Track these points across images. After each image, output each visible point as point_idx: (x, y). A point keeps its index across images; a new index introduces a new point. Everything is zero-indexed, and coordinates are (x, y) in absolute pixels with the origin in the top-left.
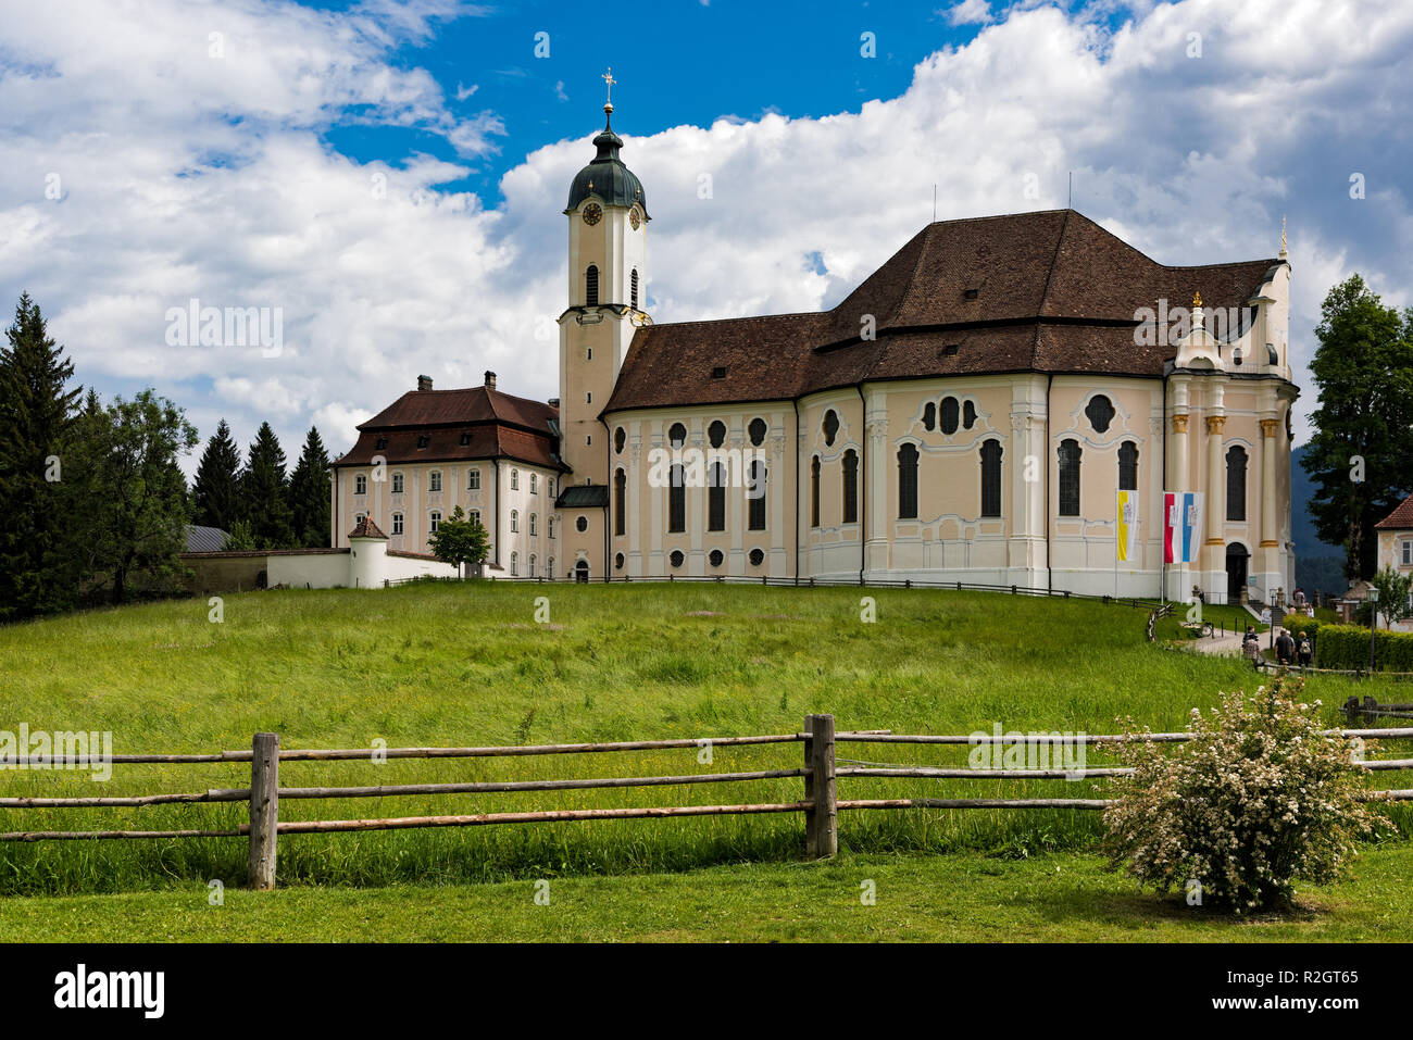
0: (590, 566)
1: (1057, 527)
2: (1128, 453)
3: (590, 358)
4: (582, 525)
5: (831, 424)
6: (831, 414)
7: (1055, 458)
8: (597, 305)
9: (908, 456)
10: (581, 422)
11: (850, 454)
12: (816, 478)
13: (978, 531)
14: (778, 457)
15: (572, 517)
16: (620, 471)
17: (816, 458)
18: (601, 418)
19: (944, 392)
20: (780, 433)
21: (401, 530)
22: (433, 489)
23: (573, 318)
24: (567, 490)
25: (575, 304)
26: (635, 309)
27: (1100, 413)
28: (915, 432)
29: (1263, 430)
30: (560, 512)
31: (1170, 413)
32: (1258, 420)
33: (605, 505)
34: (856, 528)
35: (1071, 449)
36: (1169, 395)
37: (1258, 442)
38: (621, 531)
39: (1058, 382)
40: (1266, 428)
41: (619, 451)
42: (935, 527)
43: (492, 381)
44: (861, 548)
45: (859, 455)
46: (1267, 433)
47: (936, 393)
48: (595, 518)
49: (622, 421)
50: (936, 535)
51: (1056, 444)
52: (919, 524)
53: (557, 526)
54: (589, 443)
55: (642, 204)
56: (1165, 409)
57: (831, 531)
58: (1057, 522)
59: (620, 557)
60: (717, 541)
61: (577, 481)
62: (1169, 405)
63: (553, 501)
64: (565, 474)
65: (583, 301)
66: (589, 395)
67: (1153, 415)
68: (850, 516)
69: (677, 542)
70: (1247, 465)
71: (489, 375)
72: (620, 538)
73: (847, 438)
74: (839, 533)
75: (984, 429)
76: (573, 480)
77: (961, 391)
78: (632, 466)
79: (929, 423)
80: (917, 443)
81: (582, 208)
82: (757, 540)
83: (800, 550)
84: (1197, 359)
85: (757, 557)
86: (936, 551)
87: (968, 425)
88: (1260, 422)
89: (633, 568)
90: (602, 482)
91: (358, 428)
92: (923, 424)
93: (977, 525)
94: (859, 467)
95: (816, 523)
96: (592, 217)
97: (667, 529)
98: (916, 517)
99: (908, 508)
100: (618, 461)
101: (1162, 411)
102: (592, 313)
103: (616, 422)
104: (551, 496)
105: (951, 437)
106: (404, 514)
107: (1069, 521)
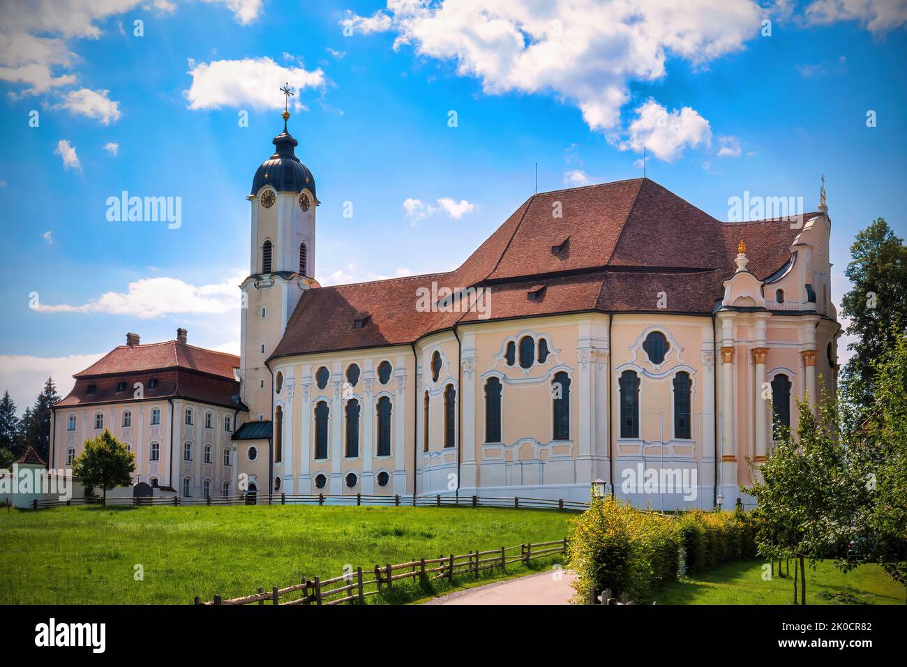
0: (258, 488)
1: (618, 447)
2: (682, 382)
3: (264, 316)
4: (253, 453)
5: (436, 363)
6: (437, 354)
7: (617, 388)
8: (270, 272)
9: (493, 388)
10: (257, 369)
11: (450, 387)
12: (427, 409)
13: (551, 451)
14: (401, 393)
15: (246, 447)
16: (279, 408)
17: (427, 392)
18: (267, 363)
19: (522, 332)
20: (401, 373)
23: (254, 281)
24: (244, 426)
25: (255, 272)
27: (656, 347)
28: (497, 366)
29: (804, 360)
30: (235, 444)
31: (718, 345)
32: (800, 351)
33: (270, 438)
34: (453, 452)
35: (630, 381)
36: (718, 329)
37: (801, 371)
38: (279, 459)
39: (615, 317)
40: (807, 358)
41: (278, 392)
42: (515, 449)
43: (184, 336)
44: (457, 469)
45: (456, 388)
46: (808, 362)
47: (515, 332)
48: (262, 448)
49: (280, 366)
50: (516, 457)
51: (617, 376)
52: (502, 447)
53: (233, 456)
54: (262, 386)
56: (715, 342)
57: (435, 455)
58: (618, 444)
59: (278, 480)
60: (352, 465)
61: (253, 417)
62: (718, 338)
63: (230, 434)
64: (240, 412)
65: (260, 270)
66: (263, 346)
67: (704, 348)
68: (449, 442)
69: (321, 466)
70: (791, 392)
71: (180, 331)
72: (279, 464)
73: (448, 373)
74: (442, 456)
75: (555, 362)
76: (249, 417)
77: (536, 330)
78: (287, 404)
79: (510, 359)
80: (500, 377)
81: (261, 192)
82: (384, 463)
83: (417, 472)
84: (742, 297)
85: (383, 479)
86: (516, 469)
87: (542, 360)
88: (802, 353)
89: (287, 487)
90: (267, 417)
91: (74, 377)
92: (506, 360)
93: (549, 447)
94: (456, 399)
95: (427, 450)
96: (268, 201)
97: (313, 456)
98: (499, 440)
99: (493, 434)
100: (279, 399)
101: (712, 344)
102: (266, 278)
104: (227, 428)
105: (527, 370)
107: (630, 443)
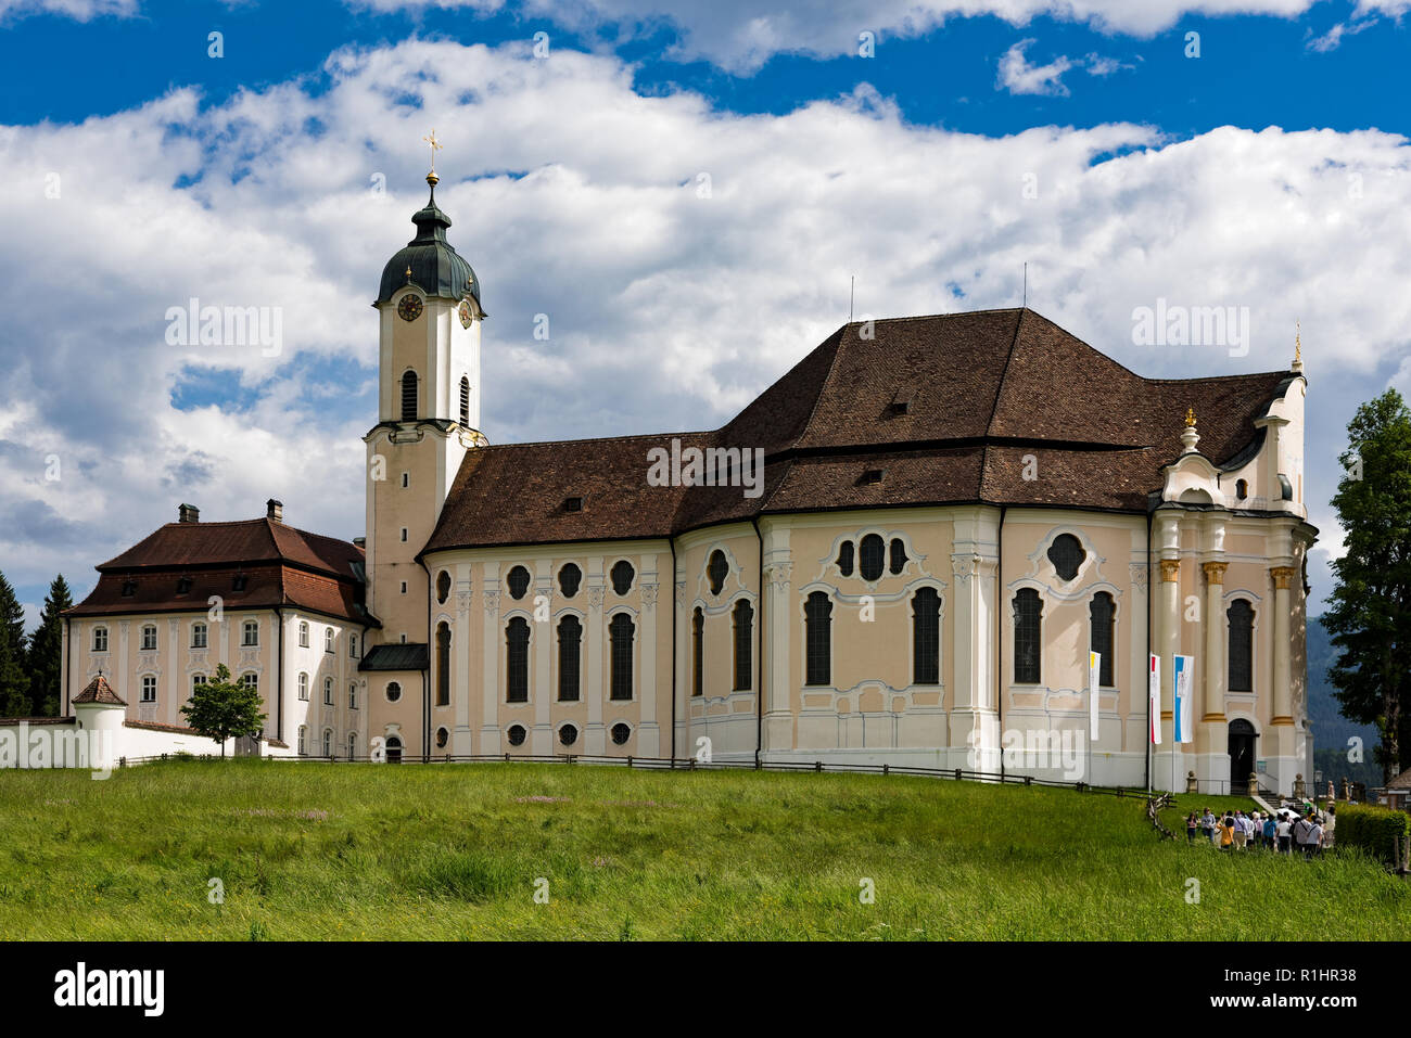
0: (403, 743)
1: (1011, 699)
2: (1103, 607)
3: (405, 485)
4: (394, 692)
5: (718, 568)
6: (718, 556)
7: (1009, 612)
8: (415, 420)
9: (818, 608)
10: (394, 564)
11: (743, 604)
12: (698, 635)
13: (909, 702)
14: (649, 609)
15: (382, 682)
16: (444, 626)
17: (698, 610)
18: (419, 559)
19: (864, 528)
20: (651, 579)
21: (153, 697)
22: (196, 645)
23: (384, 435)
24: (375, 650)
25: (387, 418)
26: (466, 426)
27: (1067, 556)
28: (827, 576)
29: (1274, 580)
30: (364, 678)
31: (1155, 558)
32: (1268, 567)
33: (424, 667)
34: (750, 697)
35: (1028, 603)
36: (1155, 535)
37: (1268, 596)
38: (444, 699)
39: (1013, 518)
40: (1278, 578)
41: (442, 601)
42: (854, 698)
43: (277, 512)
44: (756, 722)
45: (754, 606)
46: (1279, 584)
47: (855, 531)
48: (410, 684)
49: (448, 562)
50: (854, 706)
51: (1010, 595)
52: (833, 693)
53: (362, 695)
54: (404, 591)
55: (476, 298)
56: (1149, 553)
57: (717, 701)
58: (1011, 692)
59: (443, 733)
60: (569, 713)
61: (389, 638)
62: (1155, 547)
63: (356, 662)
64: (372, 630)
65: (398, 415)
66: (405, 531)
67: (1134, 560)
68: (742, 683)
69: (517, 714)
70: (1254, 624)
71: (272, 504)
72: (444, 709)
73: (739, 584)
74: (729, 703)
75: (917, 574)
76: (382, 636)
77: (887, 529)
78: (458, 620)
79: (845, 565)
80: (830, 591)
81: (396, 300)
82: (621, 712)
83: (677, 725)
84: (1190, 491)
85: (621, 733)
86: (855, 725)
87: (896, 569)
88: (1271, 570)
89: (459, 746)
90: (421, 639)
91: (98, 569)
92: (838, 568)
93: (907, 694)
94: (755, 622)
95: (698, 691)
96: (410, 311)
97: (505, 698)
98: (828, 683)
99: (818, 672)
100: (441, 613)
101: (1146, 555)
102: (409, 429)
103: (438, 565)
104: (353, 656)
105: (874, 584)
106: (157, 677)
107: (1024, 689)
